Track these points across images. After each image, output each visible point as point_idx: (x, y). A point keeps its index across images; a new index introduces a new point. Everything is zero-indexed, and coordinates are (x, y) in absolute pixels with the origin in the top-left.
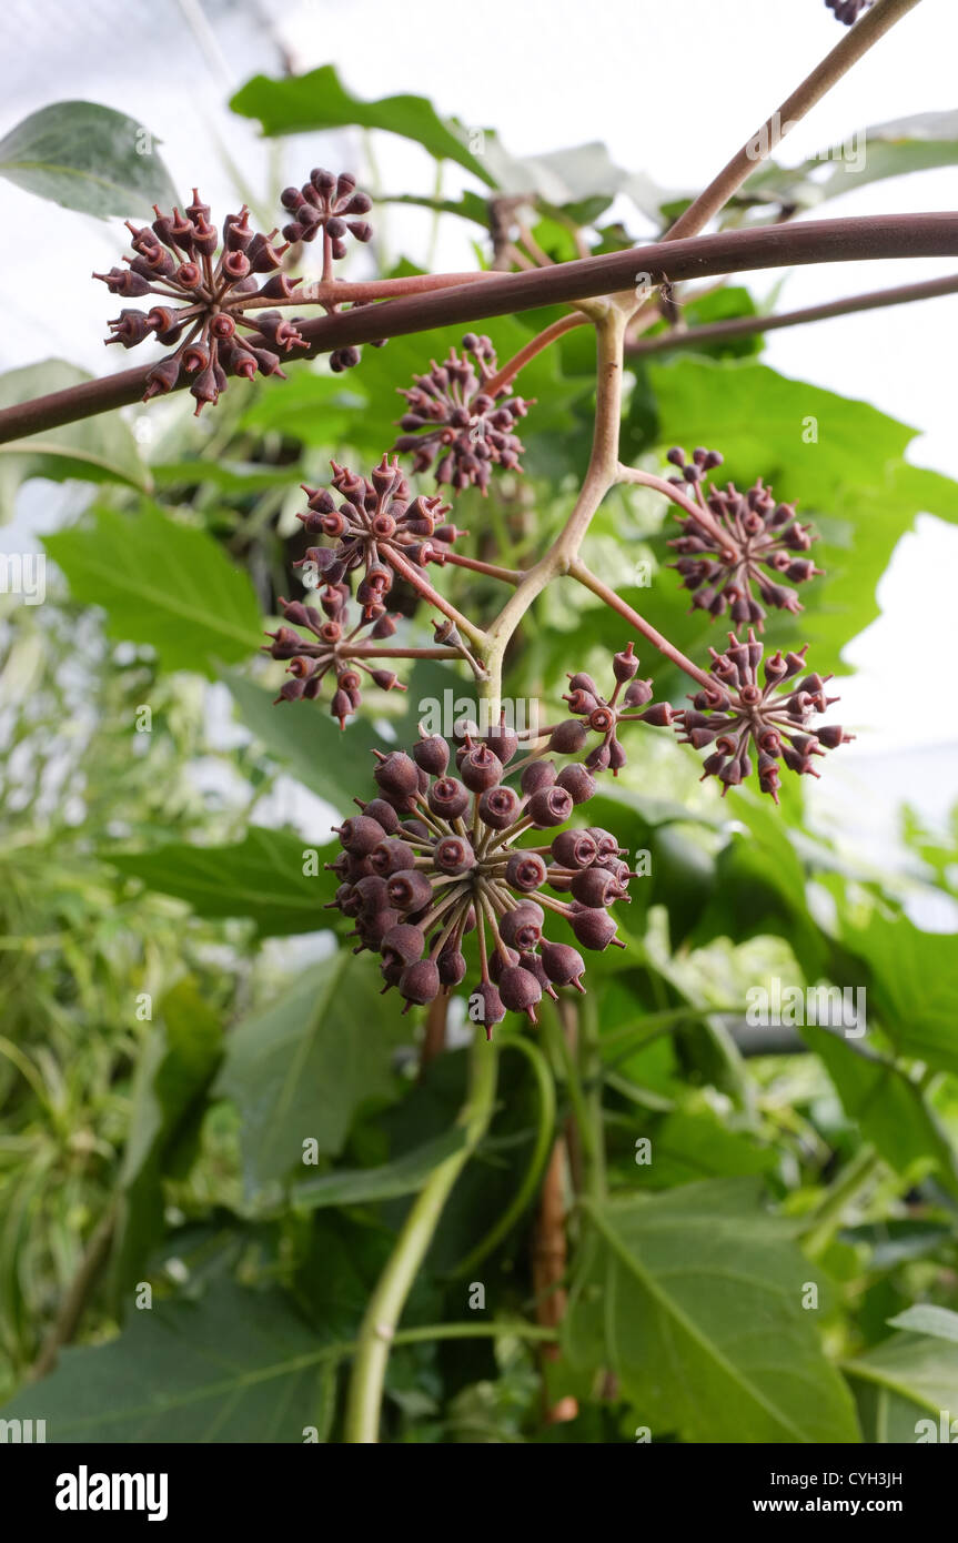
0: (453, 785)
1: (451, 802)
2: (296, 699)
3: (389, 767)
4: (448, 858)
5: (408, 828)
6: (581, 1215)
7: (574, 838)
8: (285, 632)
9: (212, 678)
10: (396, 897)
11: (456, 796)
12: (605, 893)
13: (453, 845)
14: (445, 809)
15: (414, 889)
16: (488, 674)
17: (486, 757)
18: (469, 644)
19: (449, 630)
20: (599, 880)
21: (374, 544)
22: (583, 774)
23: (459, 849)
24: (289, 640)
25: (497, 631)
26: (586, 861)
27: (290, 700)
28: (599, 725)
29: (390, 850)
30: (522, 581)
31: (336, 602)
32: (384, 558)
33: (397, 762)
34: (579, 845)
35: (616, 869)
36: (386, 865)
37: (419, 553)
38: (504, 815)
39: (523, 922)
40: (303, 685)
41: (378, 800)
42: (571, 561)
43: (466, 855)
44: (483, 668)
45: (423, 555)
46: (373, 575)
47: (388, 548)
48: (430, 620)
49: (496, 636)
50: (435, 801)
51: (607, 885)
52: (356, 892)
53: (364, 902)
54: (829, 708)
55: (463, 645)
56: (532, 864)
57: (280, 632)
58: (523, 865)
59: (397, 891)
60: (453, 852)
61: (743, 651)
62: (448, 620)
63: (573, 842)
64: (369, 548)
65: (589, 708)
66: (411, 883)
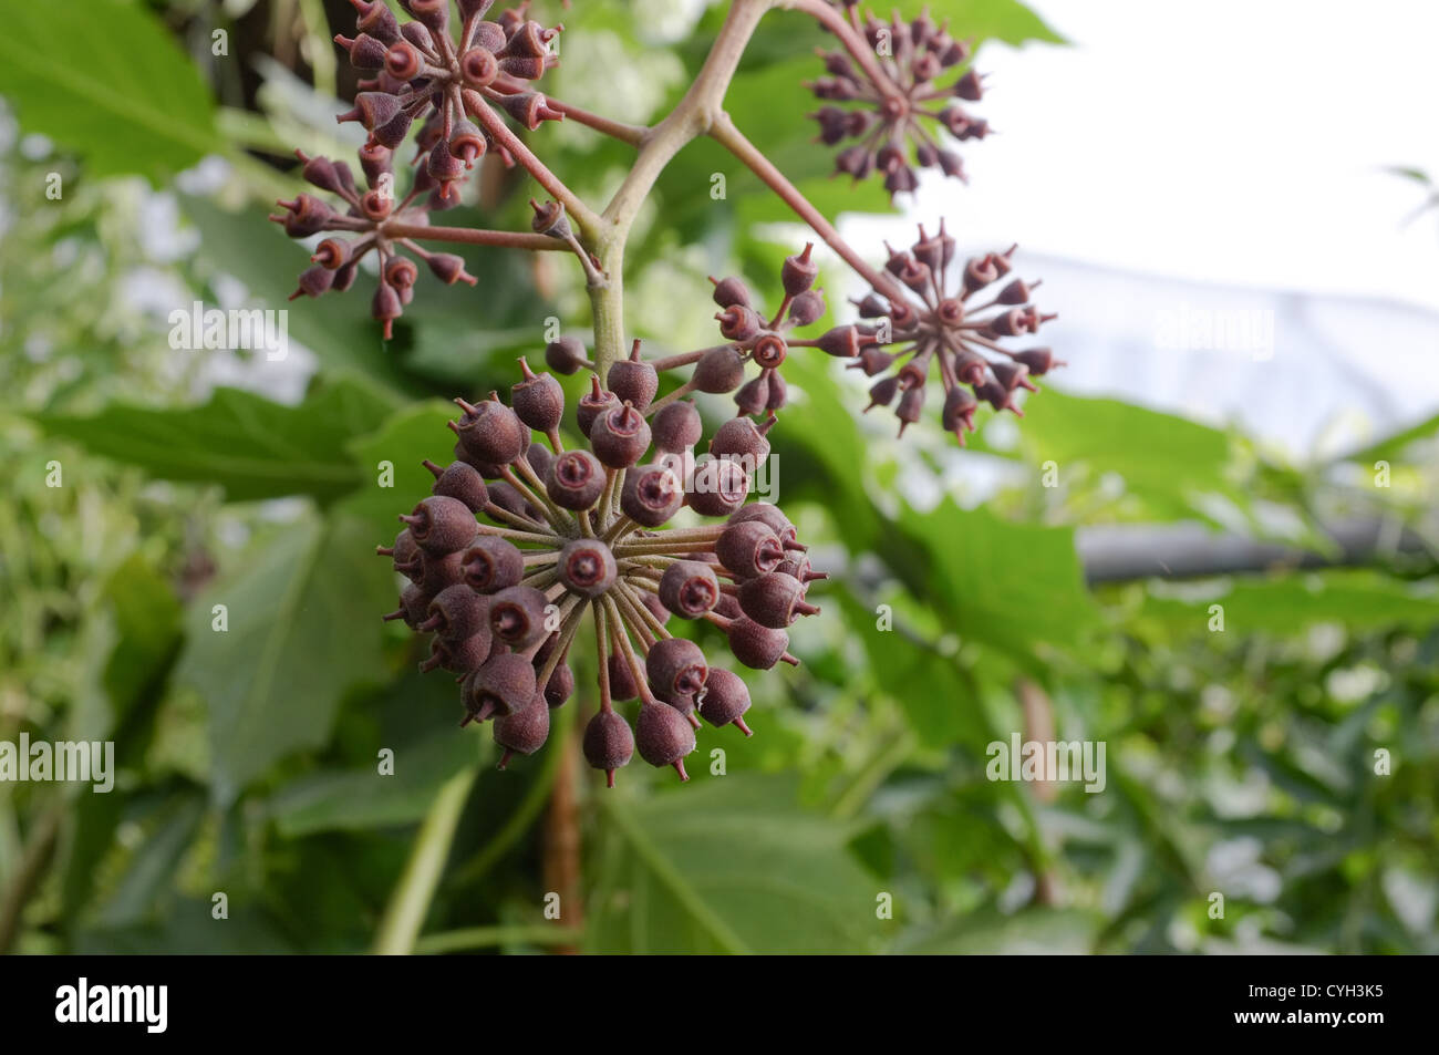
0: (584, 463)
1: (584, 489)
2: (321, 294)
3: (482, 426)
4: (579, 574)
5: (497, 498)
6: (599, 813)
7: (754, 537)
8: (307, 201)
9: (156, 185)
10: (505, 631)
11: (590, 481)
12: (791, 610)
13: (589, 555)
14: (569, 495)
15: (531, 620)
16: (607, 276)
17: (631, 420)
18: (578, 232)
19: (556, 215)
20: (784, 593)
21: (457, 91)
22: (754, 434)
23: (597, 562)
24: (314, 214)
25: (617, 215)
26: (768, 568)
27: (313, 294)
28: (770, 360)
29: (492, 557)
30: (648, 142)
31: (381, 161)
32: (471, 108)
33: (493, 419)
34: (760, 547)
35: (798, 568)
36: (486, 576)
37: (528, 109)
38: (661, 510)
39: (684, 661)
40: (332, 274)
41: (461, 464)
42: (713, 116)
43: (607, 570)
44: (598, 268)
45: (533, 112)
46: (461, 139)
47: (477, 97)
48: (529, 201)
49: (616, 222)
50: (556, 487)
51: (794, 599)
52: (437, 609)
53: (450, 626)
54: (1043, 328)
55: (571, 231)
56: (701, 583)
57: (300, 202)
58: (688, 584)
59: (506, 623)
60: (589, 566)
61: (935, 249)
62: (552, 200)
63: (753, 543)
64: (450, 95)
65: (750, 334)
66: (526, 609)
